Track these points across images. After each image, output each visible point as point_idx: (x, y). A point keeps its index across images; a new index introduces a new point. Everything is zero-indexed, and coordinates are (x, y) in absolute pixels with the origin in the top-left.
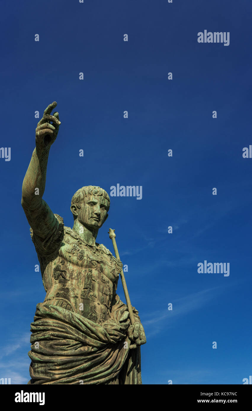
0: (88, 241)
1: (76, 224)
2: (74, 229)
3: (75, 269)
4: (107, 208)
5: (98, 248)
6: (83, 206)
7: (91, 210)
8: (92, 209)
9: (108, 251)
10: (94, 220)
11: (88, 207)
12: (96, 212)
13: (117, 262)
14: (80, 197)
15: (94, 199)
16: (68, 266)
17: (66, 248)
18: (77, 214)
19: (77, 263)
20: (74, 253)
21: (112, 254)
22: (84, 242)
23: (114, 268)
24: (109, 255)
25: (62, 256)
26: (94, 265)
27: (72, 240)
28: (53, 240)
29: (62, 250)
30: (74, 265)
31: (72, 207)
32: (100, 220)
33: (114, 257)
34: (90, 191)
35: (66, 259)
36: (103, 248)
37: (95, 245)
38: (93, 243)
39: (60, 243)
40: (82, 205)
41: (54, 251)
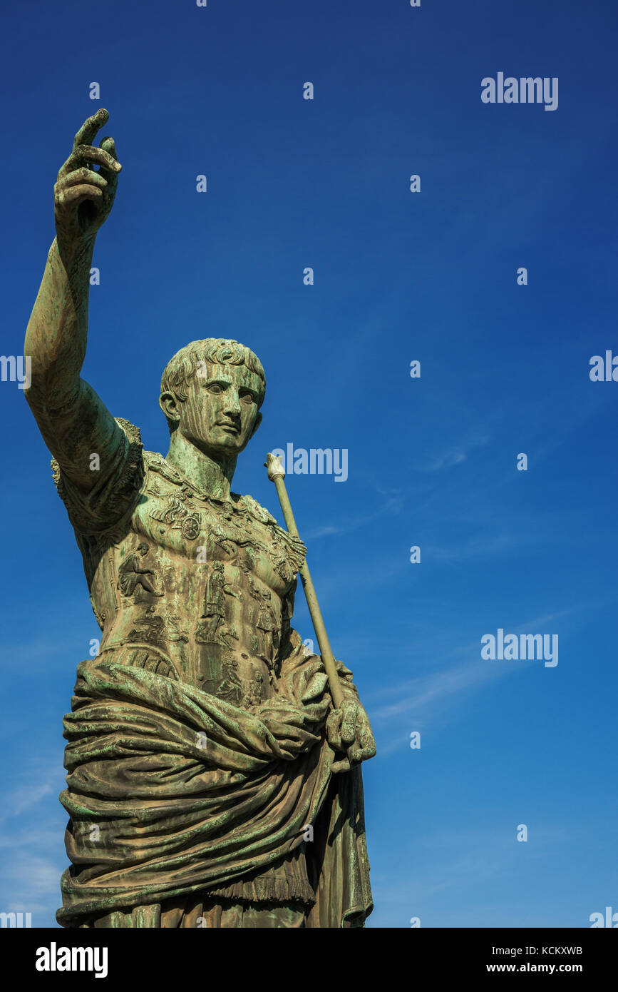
0: (209, 488)
1: (177, 444)
2: (171, 457)
3: (177, 566)
4: (258, 398)
5: (238, 506)
6: (194, 393)
7: (216, 403)
8: (218, 401)
9: (264, 513)
10: (225, 430)
11: (207, 396)
12: (227, 409)
13: (291, 542)
14: (182, 368)
15: (221, 375)
16: (157, 557)
17: (150, 510)
18: (178, 417)
19: (183, 547)
20: (173, 522)
21: (275, 521)
22: (199, 493)
23: (283, 559)
24: (269, 523)
25: (140, 531)
26: (228, 553)
27: (167, 488)
28: (113, 488)
29: (141, 515)
30: (175, 553)
31: (164, 399)
32: (240, 430)
33: (281, 529)
34: (211, 353)
35: (152, 539)
36: (251, 505)
37: (228, 499)
38: (224, 494)
39: (134, 497)
40: (191, 392)
41: (118, 520)
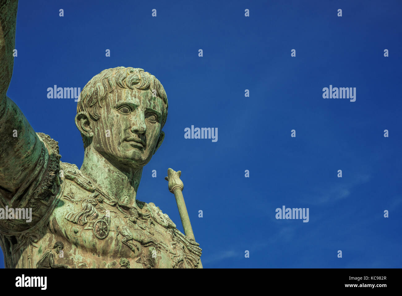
0: (117, 195)
1: (90, 157)
2: (85, 168)
3: (88, 262)
4: (161, 119)
5: (143, 212)
6: (106, 113)
7: (125, 122)
8: (126, 120)
9: (165, 218)
10: (132, 145)
11: (117, 116)
12: (134, 128)
13: (188, 244)
14: (96, 93)
15: (130, 98)
16: (71, 255)
17: (65, 214)
18: (92, 134)
19: (94, 246)
20: (86, 224)
21: (175, 225)
22: (109, 199)
23: (181, 258)
24: (169, 227)
25: (56, 232)
26: (134, 251)
27: (80, 194)
28: (33, 194)
29: (57, 217)
30: (87, 251)
31: (79, 119)
32: (145, 146)
33: (180, 232)
34: (121, 79)
35: (66, 238)
36: (154, 211)
37: (134, 205)
38: (130, 201)
39: (52, 202)
40: (103, 112)
41: (38, 222)
